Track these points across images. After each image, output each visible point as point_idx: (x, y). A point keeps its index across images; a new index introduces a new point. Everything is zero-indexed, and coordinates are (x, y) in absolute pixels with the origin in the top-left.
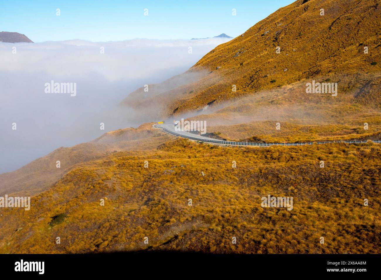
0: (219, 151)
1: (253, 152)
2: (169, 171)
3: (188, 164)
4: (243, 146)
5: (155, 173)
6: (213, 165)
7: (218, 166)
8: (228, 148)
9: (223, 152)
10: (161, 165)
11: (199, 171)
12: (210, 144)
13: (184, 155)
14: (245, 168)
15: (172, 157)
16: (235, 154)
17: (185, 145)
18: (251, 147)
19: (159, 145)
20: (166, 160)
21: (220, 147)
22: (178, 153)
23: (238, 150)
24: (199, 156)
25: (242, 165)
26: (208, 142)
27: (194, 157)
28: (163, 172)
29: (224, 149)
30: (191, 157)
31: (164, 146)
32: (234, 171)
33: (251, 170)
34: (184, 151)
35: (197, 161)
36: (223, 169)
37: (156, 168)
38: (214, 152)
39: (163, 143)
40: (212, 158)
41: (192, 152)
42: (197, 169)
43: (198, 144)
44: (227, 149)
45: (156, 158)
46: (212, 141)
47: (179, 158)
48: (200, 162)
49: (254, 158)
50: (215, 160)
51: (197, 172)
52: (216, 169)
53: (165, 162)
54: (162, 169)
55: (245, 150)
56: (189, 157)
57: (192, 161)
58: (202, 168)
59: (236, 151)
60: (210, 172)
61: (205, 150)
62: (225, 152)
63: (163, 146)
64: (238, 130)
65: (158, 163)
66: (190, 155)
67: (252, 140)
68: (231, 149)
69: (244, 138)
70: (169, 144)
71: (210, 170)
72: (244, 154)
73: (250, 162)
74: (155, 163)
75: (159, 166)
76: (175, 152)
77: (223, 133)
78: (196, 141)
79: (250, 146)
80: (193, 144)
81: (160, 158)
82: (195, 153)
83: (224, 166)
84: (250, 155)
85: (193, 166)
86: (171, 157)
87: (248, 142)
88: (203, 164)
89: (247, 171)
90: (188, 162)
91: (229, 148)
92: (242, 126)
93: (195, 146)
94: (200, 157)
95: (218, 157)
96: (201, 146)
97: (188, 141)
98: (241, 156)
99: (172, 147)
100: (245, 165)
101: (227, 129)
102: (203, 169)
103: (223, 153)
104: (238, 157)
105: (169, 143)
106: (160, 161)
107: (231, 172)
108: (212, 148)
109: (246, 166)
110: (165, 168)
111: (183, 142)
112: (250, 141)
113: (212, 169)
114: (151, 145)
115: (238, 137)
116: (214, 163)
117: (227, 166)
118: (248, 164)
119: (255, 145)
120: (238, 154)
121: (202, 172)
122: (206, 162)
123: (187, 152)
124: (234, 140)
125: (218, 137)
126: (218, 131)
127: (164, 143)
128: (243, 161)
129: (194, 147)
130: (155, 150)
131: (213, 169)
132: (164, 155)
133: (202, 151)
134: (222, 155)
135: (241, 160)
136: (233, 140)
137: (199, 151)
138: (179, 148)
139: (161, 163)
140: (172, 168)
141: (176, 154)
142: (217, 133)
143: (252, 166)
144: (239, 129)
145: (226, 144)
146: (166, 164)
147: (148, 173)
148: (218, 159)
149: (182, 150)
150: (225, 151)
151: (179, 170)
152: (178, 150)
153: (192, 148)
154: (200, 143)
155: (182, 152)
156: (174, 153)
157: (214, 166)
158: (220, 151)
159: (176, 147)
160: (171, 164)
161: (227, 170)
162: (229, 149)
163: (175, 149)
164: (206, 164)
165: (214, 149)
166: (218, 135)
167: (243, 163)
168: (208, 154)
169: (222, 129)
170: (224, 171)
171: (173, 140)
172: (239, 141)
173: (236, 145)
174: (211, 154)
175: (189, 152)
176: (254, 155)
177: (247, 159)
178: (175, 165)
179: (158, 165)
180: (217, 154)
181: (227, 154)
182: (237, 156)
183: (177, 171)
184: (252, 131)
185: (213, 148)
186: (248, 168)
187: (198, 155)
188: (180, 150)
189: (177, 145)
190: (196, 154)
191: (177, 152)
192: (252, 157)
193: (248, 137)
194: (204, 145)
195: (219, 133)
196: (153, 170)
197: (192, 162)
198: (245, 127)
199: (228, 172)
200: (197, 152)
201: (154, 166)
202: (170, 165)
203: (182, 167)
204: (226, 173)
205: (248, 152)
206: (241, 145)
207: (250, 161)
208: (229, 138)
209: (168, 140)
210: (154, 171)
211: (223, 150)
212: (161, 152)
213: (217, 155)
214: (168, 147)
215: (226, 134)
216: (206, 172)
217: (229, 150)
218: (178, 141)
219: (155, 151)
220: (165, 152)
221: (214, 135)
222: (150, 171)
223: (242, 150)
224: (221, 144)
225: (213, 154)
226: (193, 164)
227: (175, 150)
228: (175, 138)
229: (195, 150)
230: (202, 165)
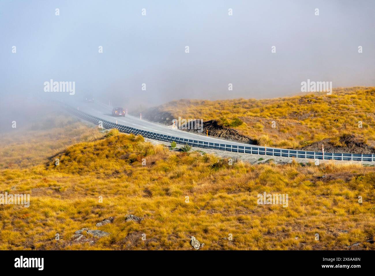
0: (240, 177)
1: (343, 180)
2: (90, 232)
3: (148, 212)
4: (311, 161)
5: (46, 238)
6: (223, 218)
7: (240, 220)
8: (267, 167)
9: (250, 178)
10: (62, 214)
11: (182, 234)
12: (211, 153)
13: (133, 186)
14: (322, 228)
15: (93, 190)
16: (287, 185)
17: (133, 155)
18: (339, 167)
19: (50, 155)
20: (77, 200)
21: (242, 163)
22: (113, 179)
23: (296, 175)
24: (178, 190)
25: (314, 218)
26: (204, 147)
27: (164, 192)
28: (73, 236)
29: (253, 170)
30: (153, 193)
31: (67, 158)
32: (288, 236)
33: (341, 234)
34: (130, 174)
35: (173, 206)
36: (256, 230)
37: (49, 222)
38: (223, 179)
39: (63, 149)
40: (221, 197)
41: (156, 177)
42: (175, 228)
43: (172, 154)
44: (262, 171)
45: (45, 194)
46: (216, 147)
47: (116, 194)
48: (183, 209)
49: (347, 198)
50: (229, 201)
51: (177, 237)
52: (234, 229)
53: (76, 205)
54: (67, 227)
55: (318, 174)
56: (148, 193)
57: (158, 204)
58: (192, 225)
59: (293, 176)
60: (216, 237)
61: (197, 173)
62: (258, 180)
63: (63, 157)
64: (295, 115)
65: (53, 208)
66: (151, 186)
67: (339, 143)
68: (275, 170)
69: (312, 138)
70: (82, 152)
71: (217, 232)
72: (314, 185)
73: (335, 212)
74: (47, 209)
75: (58, 218)
76: (102, 175)
77: (247, 120)
78: (165, 143)
79: (333, 163)
80: (158, 152)
81: (57, 195)
82: (166, 179)
83: (258, 222)
84: (335, 188)
85: (163, 221)
86: (91, 191)
87: (326, 149)
88: (193, 212)
89: (329, 238)
90: (145, 206)
91: (270, 168)
92: (305, 100)
93: (165, 159)
94: (180, 194)
95: (235, 192)
96: (184, 158)
97: (140, 143)
98: (306, 191)
99: (93, 160)
100: (323, 218)
101: (258, 109)
102: (195, 229)
103: (252, 183)
104: (298, 194)
105: (81, 148)
106: (58, 202)
107: (279, 240)
108: (216, 166)
109: (324, 222)
110: (76, 225)
111: (126, 147)
112: (331, 146)
113: (222, 230)
114: (26, 155)
115: (294, 136)
116: (227, 210)
117: (265, 223)
118: (331, 216)
119: (349, 159)
120: (299, 185)
121: (193, 238)
122: (203, 208)
123: (141, 176)
124: (284, 144)
125: (232, 134)
126: (231, 116)
127: (67, 147)
128: (313, 208)
129: (160, 164)
130: (40, 168)
131: (226, 230)
132: (69, 184)
133: (186, 176)
134: (249, 189)
135: (308, 204)
136: (279, 142)
137: (178, 176)
138: (114, 165)
139: (63, 209)
140: (99, 224)
141: (106, 181)
142: (230, 122)
143: (343, 221)
144: (295, 109)
145: (259, 156)
146: (79, 213)
147: (24, 239)
148: (239, 199)
149: (125, 171)
150: (257, 175)
151: (122, 230)
152: (110, 172)
153: (155, 167)
154: (180, 150)
155: (125, 176)
156: (100, 181)
157: (228, 220)
158: (242, 176)
159: (104, 162)
160: (93, 212)
161: (269, 233)
162: (269, 171)
163: (101, 167)
164: (203, 215)
165: (223, 171)
166: (234, 128)
167: (315, 214)
168: (206, 185)
169: (242, 110)
170: (260, 235)
171: (96, 140)
172: (297, 148)
173: (290, 160)
174: (215, 186)
175: (148, 178)
176: (346, 190)
177: (328, 202)
178: (107, 216)
179: (54, 214)
180: (232, 183)
181: (264, 185)
182: (295, 190)
183: (114, 232)
184: (336, 116)
185: (221, 166)
186: (333, 229)
187: (173, 187)
188: (117, 172)
189: (107, 157)
190: (168, 184)
191: (108, 176)
192: (341, 195)
193: (322, 136)
194: (192, 156)
195: (238, 123)
196: (40, 230)
197: (158, 207)
198: (315, 106)
199: (271, 240)
200: (172, 178)
201: (43, 217)
202: (93, 215)
203: (129, 220)
204: (266, 241)
205: (328, 180)
206: (306, 160)
207: (335, 208)
208: (267, 137)
209: (78, 140)
210: (42, 234)
211: (252, 174)
212: (59, 175)
213: (233, 188)
214: (79, 162)
215: (258, 124)
216: (204, 238)
217: (271, 175)
218: (110, 143)
219: (40, 174)
220: (71, 176)
221: (221, 127)
222: (30, 232)
223: (310, 173)
224: (244, 156)
225: (220, 184)
226: (165, 214)
227: (101, 170)
228: (101, 135)
229: (166, 170)
230: (190, 216)
